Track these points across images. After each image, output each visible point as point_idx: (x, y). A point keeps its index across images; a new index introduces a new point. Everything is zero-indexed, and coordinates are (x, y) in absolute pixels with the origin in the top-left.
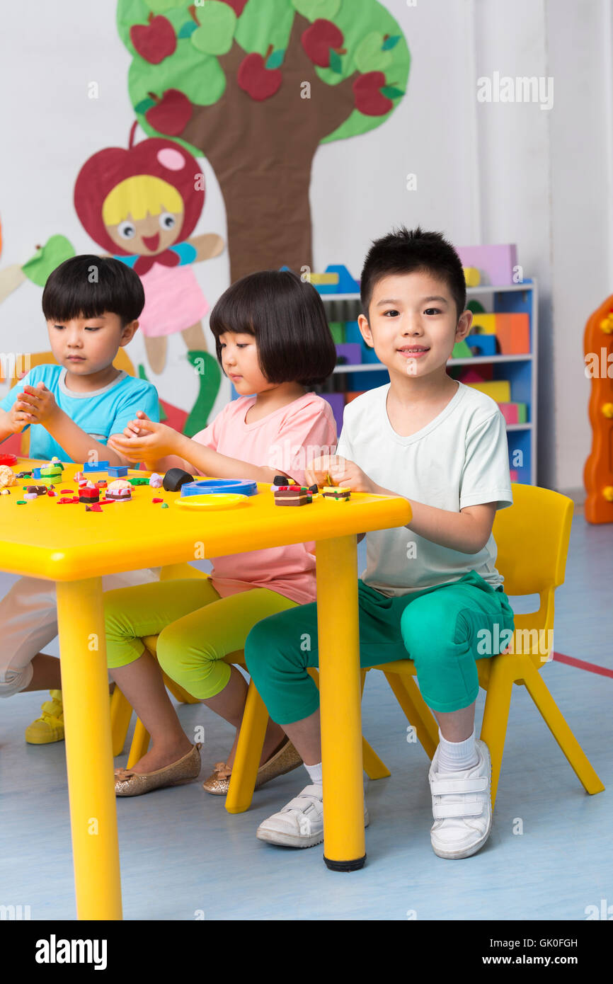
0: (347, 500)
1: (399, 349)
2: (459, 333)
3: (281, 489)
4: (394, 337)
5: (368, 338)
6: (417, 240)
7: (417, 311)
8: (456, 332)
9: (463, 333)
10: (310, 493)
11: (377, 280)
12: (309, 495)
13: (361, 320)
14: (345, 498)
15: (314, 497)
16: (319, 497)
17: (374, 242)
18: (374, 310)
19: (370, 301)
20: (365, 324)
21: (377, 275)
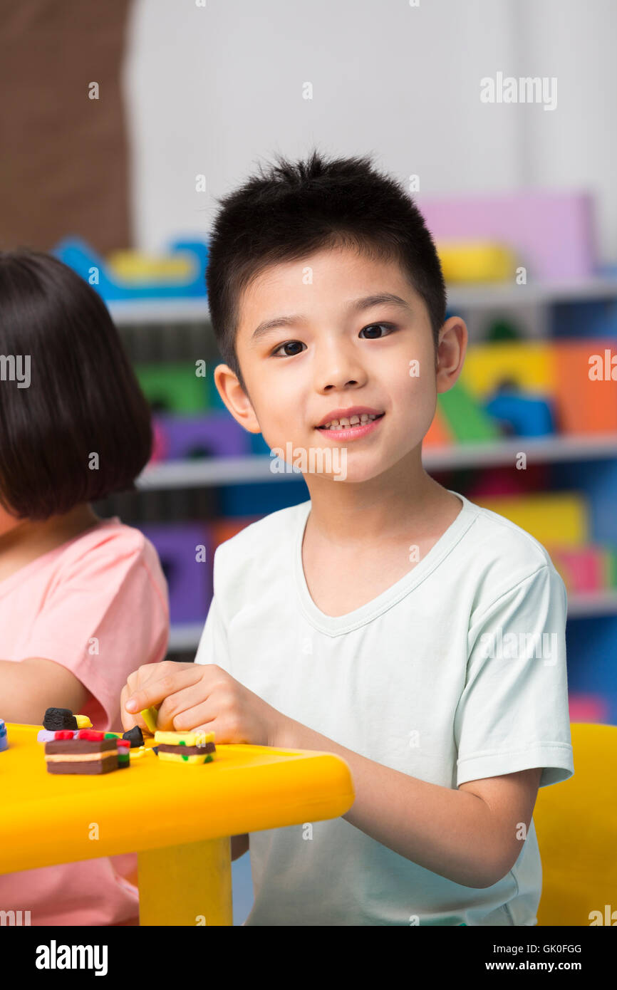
0: (208, 761)
1: (318, 426)
2: (444, 371)
3: (60, 738)
4: (304, 399)
5: (245, 416)
6: (318, 180)
7: (345, 332)
8: (437, 370)
9: (452, 369)
10: (125, 746)
11: (245, 279)
12: (123, 751)
13: (222, 377)
14: (203, 757)
15: (135, 754)
16: (145, 756)
17: (222, 203)
18: (248, 347)
19: (236, 331)
20: (231, 384)
21: (242, 270)
